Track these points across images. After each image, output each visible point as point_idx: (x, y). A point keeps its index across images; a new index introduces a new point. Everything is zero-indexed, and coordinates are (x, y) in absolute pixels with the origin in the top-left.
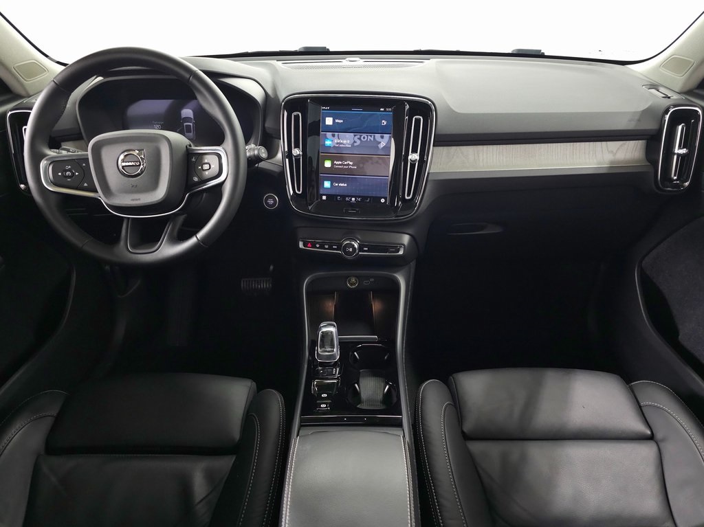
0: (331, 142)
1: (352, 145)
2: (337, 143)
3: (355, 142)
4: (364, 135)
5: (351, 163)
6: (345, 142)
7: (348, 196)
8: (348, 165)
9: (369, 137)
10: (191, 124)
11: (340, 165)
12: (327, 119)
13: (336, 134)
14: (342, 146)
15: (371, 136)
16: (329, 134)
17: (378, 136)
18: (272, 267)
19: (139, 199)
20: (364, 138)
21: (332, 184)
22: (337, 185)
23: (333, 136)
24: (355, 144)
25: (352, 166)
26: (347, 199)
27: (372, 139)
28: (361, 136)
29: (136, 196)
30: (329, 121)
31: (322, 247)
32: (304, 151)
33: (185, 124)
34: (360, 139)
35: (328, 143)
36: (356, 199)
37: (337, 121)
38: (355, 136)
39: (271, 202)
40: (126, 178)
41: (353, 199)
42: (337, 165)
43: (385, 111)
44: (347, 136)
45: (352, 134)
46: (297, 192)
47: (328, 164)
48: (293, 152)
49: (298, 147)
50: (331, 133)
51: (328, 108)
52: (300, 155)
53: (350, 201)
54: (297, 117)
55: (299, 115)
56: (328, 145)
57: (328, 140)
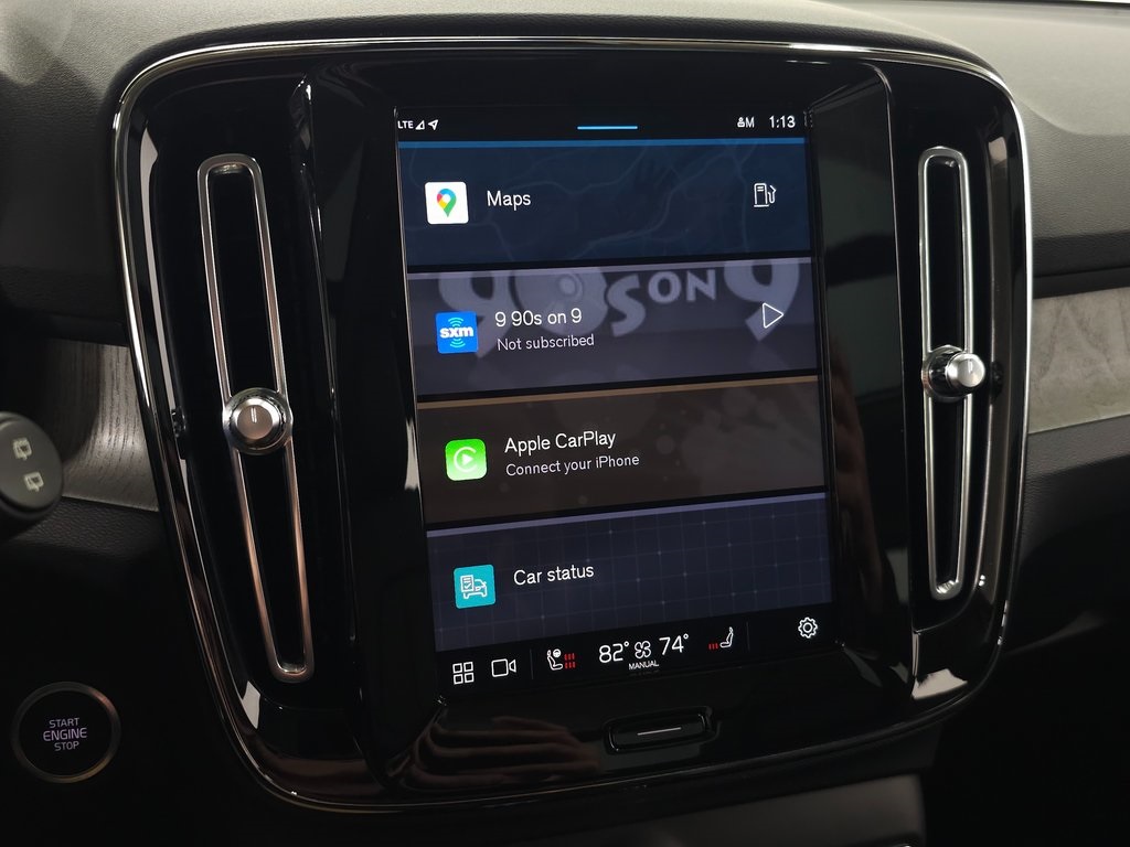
0: (469, 331)
1: (603, 333)
2: (512, 332)
3: (615, 315)
4: (665, 272)
5: (607, 440)
6: (556, 319)
7: (611, 638)
8: (591, 451)
9: (693, 282)
11: (539, 457)
12: (432, 190)
13: (500, 276)
14: (543, 343)
15: (702, 275)
16: (454, 283)
17: (739, 272)
20: (665, 287)
21: (502, 582)
22: (532, 579)
23: (484, 289)
24: (619, 329)
25: (615, 453)
26: (607, 654)
27: (709, 289)
28: (645, 278)
30: (447, 204)
32: (302, 398)
34: (640, 294)
35: (455, 333)
36: (657, 647)
37: (494, 199)
38: (611, 279)
41: (643, 649)
42: (526, 459)
43: (762, 129)
44: (567, 286)
45: (595, 271)
46: (280, 668)
47: (466, 462)
48: (228, 415)
49: (266, 386)
50: (469, 275)
51: (434, 124)
52: (281, 426)
53: (624, 665)
54: (232, 193)
55: (244, 174)
56: (458, 346)
57: (453, 320)
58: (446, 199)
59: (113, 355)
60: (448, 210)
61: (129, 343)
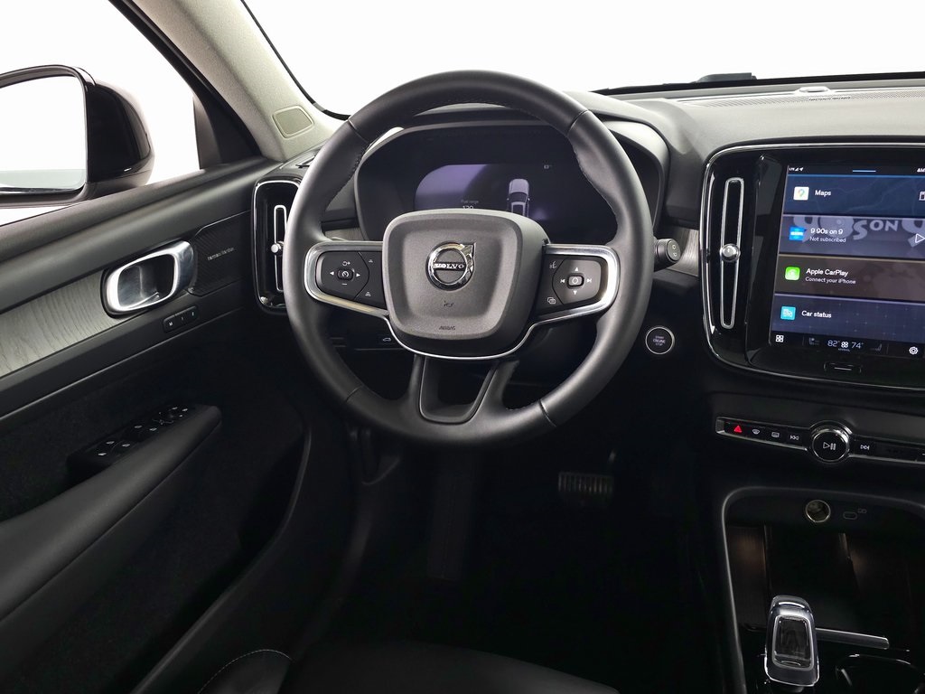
0: (801, 234)
1: (850, 239)
2: (816, 235)
3: (855, 233)
4: (879, 220)
5: (843, 274)
6: (833, 232)
7: (833, 338)
8: (838, 276)
9: (888, 224)
10: (523, 204)
11: (818, 276)
12: (797, 189)
13: (815, 217)
14: (826, 240)
15: (893, 222)
16: (799, 219)
17: (908, 223)
18: (612, 456)
19: (453, 328)
20: (877, 225)
21: (798, 314)
22: (809, 314)
23: (809, 221)
24: (856, 238)
25: (846, 279)
26: (831, 343)
27: (895, 227)
28: (869, 221)
29: (449, 322)
30: (801, 193)
31: (765, 434)
32: (745, 249)
33: (513, 204)
34: (867, 227)
35: (796, 234)
36: (850, 345)
37: (817, 193)
38: (856, 221)
39: (660, 341)
40: (439, 291)
41: (845, 345)
42: (813, 276)
44: (839, 222)
45: (850, 218)
46: (724, 325)
47: (792, 274)
48: (722, 251)
49: (734, 242)
50: (804, 216)
51: (801, 169)
52: (735, 256)
53: (837, 348)
54: (735, 187)
55: (739, 182)
56: (796, 238)
57: (797, 229)
58: (801, 192)
59: (693, 233)
60: (801, 195)
61: (698, 229)
